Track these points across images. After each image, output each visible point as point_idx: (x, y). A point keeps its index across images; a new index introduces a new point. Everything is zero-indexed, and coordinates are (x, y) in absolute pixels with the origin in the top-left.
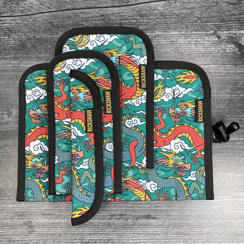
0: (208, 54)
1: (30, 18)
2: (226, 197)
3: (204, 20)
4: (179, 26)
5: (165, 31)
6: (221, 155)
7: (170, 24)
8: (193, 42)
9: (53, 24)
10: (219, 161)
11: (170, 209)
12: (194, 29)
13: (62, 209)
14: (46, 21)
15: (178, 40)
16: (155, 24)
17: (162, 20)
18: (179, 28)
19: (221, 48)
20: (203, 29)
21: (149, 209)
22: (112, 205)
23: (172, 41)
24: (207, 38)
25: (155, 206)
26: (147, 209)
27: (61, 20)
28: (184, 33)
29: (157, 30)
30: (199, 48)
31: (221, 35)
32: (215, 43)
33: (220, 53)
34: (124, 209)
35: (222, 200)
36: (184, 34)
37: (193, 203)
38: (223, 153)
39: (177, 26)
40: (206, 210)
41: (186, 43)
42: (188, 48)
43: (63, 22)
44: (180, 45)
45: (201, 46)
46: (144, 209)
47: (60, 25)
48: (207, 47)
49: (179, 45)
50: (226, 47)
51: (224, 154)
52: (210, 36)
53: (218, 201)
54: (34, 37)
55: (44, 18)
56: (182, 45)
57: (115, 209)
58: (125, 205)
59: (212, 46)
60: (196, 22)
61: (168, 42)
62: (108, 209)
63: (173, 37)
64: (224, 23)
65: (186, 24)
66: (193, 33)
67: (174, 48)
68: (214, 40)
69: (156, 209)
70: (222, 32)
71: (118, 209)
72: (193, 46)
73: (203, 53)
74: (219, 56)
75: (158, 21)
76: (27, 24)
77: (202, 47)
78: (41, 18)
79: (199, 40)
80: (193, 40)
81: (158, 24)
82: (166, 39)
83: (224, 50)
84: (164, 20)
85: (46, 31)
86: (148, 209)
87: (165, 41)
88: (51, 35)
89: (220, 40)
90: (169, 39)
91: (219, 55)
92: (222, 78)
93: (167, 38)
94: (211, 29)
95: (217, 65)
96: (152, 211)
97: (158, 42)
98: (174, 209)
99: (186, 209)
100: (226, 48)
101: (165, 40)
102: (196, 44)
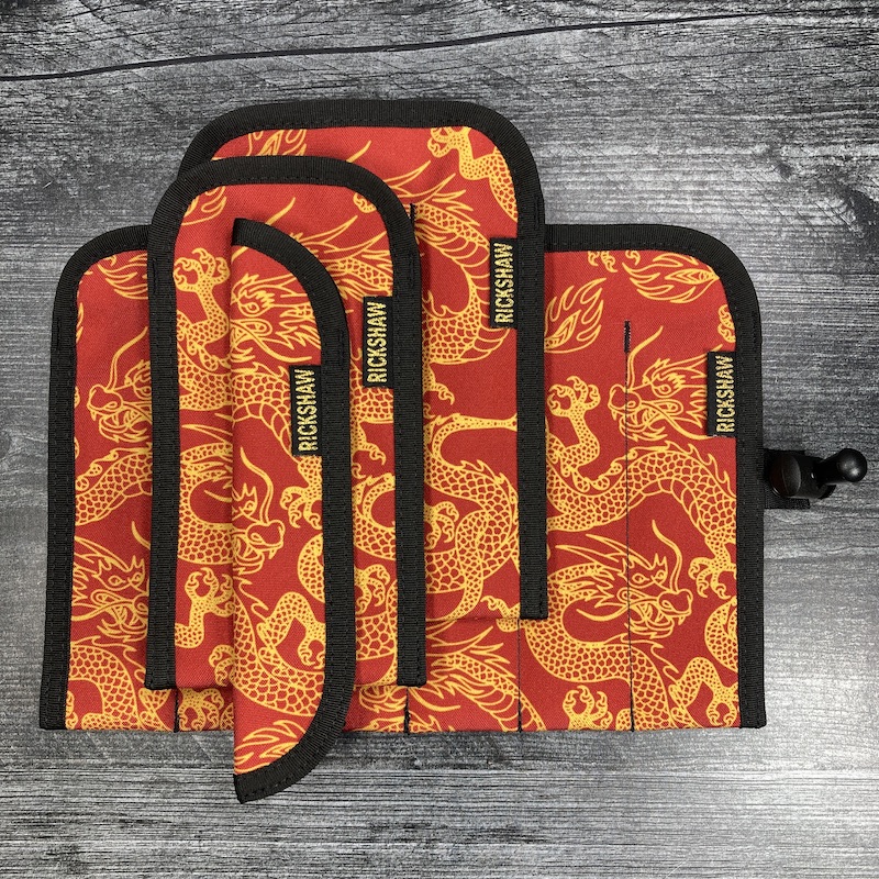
0: (744, 231)
1: (77, 87)
2: (797, 766)
3: (733, 102)
4: (638, 125)
5: (585, 145)
6: (783, 612)
7: (603, 115)
8: (690, 188)
9: (165, 109)
10: (774, 632)
11: (592, 805)
12: (692, 138)
13: (191, 801)
14: (139, 96)
15: (634, 178)
16: (549, 116)
17: (573, 103)
18: (636, 133)
19: (793, 209)
20: (726, 137)
21: (512, 804)
22: (379, 790)
23: (609, 183)
24: (739, 173)
25: (537, 793)
26: (505, 804)
27: (192, 97)
28: (655, 152)
29: (555, 140)
30: (709, 210)
31: (792, 161)
32: (769, 192)
33: (786, 229)
34: (420, 803)
35: (781, 776)
36: (655, 156)
37: (675, 786)
38: (788, 603)
39: (628, 125)
40: (722, 811)
41: (660, 192)
42: (668, 210)
43: (200, 101)
44: (642, 198)
45: (716, 203)
46: (496, 804)
47: (189, 114)
48: (739, 207)
49: (636, 196)
50: (810, 206)
51: (795, 606)
52: (753, 164)
53: (767, 777)
54: (92, 160)
55: (131, 87)
56: (646, 196)
57: (387, 803)
58: (425, 791)
59: (758, 204)
60: (700, 109)
61: (593, 183)
62: (364, 804)
63: (614, 166)
64: (806, 116)
65: (664, 117)
66: (687, 151)
67: (617, 209)
68: (768, 178)
69: (540, 805)
70: (797, 148)
71: (401, 803)
72: (689, 203)
73: (725, 227)
74: (785, 242)
75: (559, 106)
76: (67, 108)
77: (722, 206)
78: (120, 88)
79: (712, 178)
80: (690, 178)
81: (560, 115)
82: (586, 174)
83: (804, 218)
84: (579, 101)
85: (137, 136)
86: (509, 804)
87: (582, 182)
88: (157, 152)
89: (789, 180)
90: (600, 174)
91: (784, 235)
92: (791, 325)
93: (592, 170)
94: (756, 137)
95: (777, 275)
96: (523, 814)
97: (557, 184)
98: (605, 805)
99: (650, 806)
100: (811, 210)
101: (583, 179)
102: (699, 193)
